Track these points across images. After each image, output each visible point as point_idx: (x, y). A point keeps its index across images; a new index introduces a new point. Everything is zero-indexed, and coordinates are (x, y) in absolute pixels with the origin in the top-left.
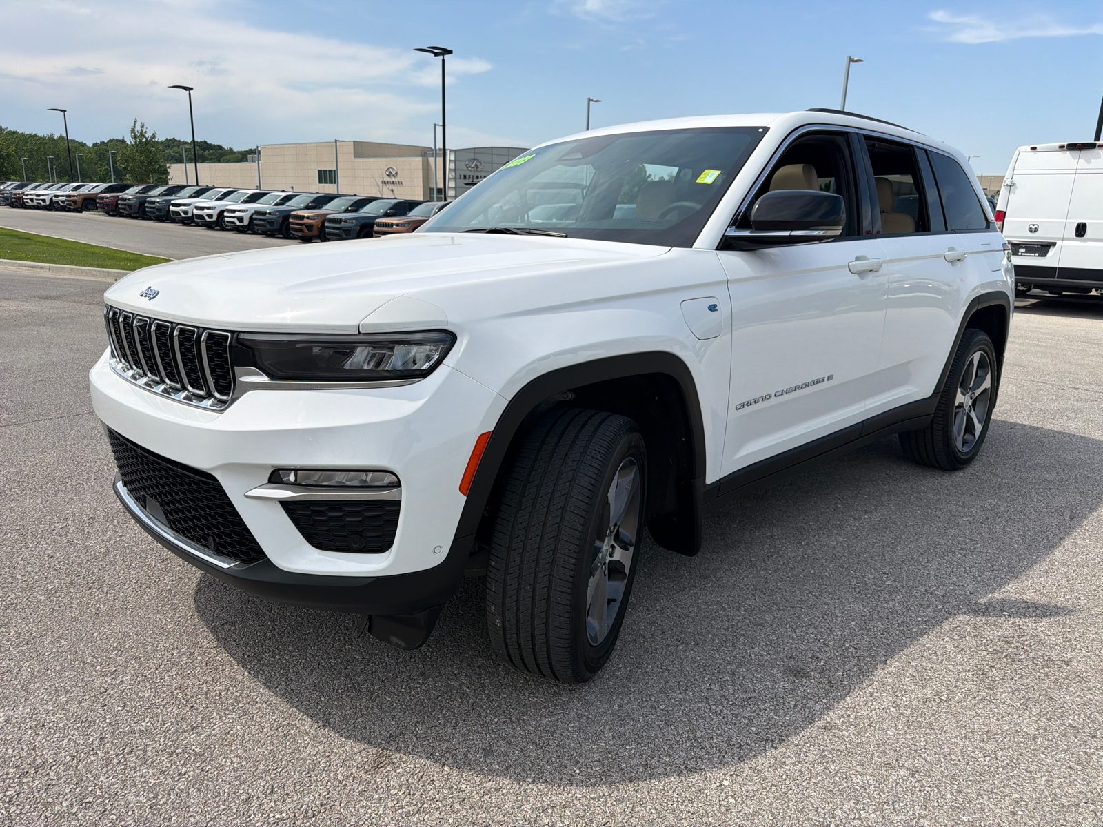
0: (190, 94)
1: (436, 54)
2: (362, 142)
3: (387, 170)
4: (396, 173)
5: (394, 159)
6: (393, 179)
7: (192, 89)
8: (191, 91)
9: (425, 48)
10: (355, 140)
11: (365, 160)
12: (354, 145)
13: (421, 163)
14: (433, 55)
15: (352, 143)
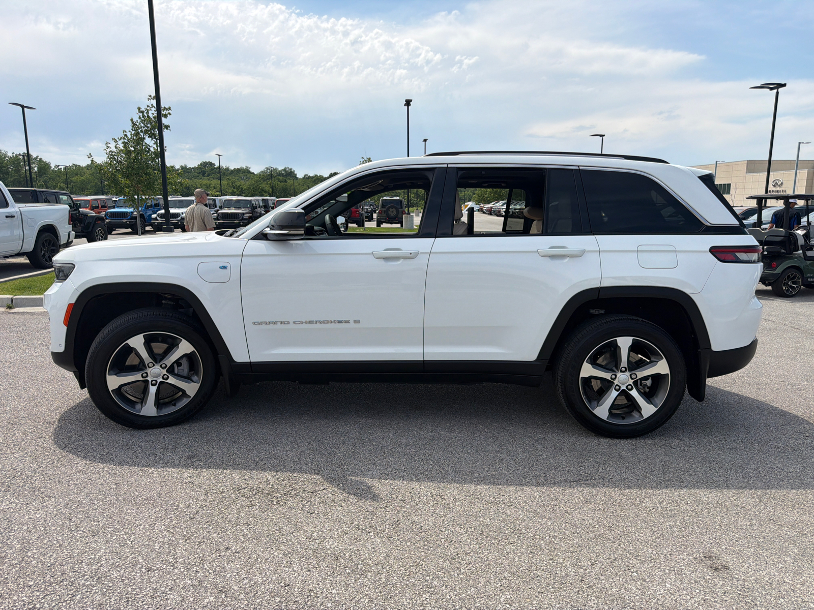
0: (602, 139)
1: (771, 89)
2: (755, 161)
3: (773, 182)
4: (782, 184)
5: (782, 172)
6: (778, 189)
7: (604, 135)
8: (604, 137)
9: (759, 86)
10: (748, 159)
11: (755, 174)
12: (747, 163)
13: (807, 173)
14: (769, 90)
15: (746, 162)
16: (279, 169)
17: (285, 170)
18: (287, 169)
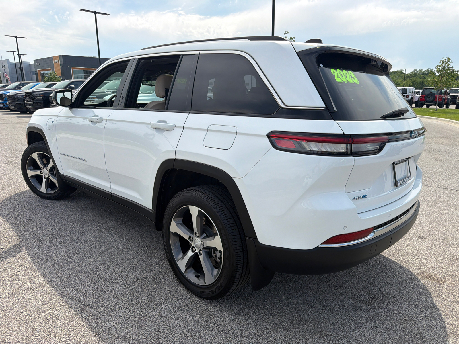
16: (424, 70)
17: (428, 70)
18: (429, 70)
